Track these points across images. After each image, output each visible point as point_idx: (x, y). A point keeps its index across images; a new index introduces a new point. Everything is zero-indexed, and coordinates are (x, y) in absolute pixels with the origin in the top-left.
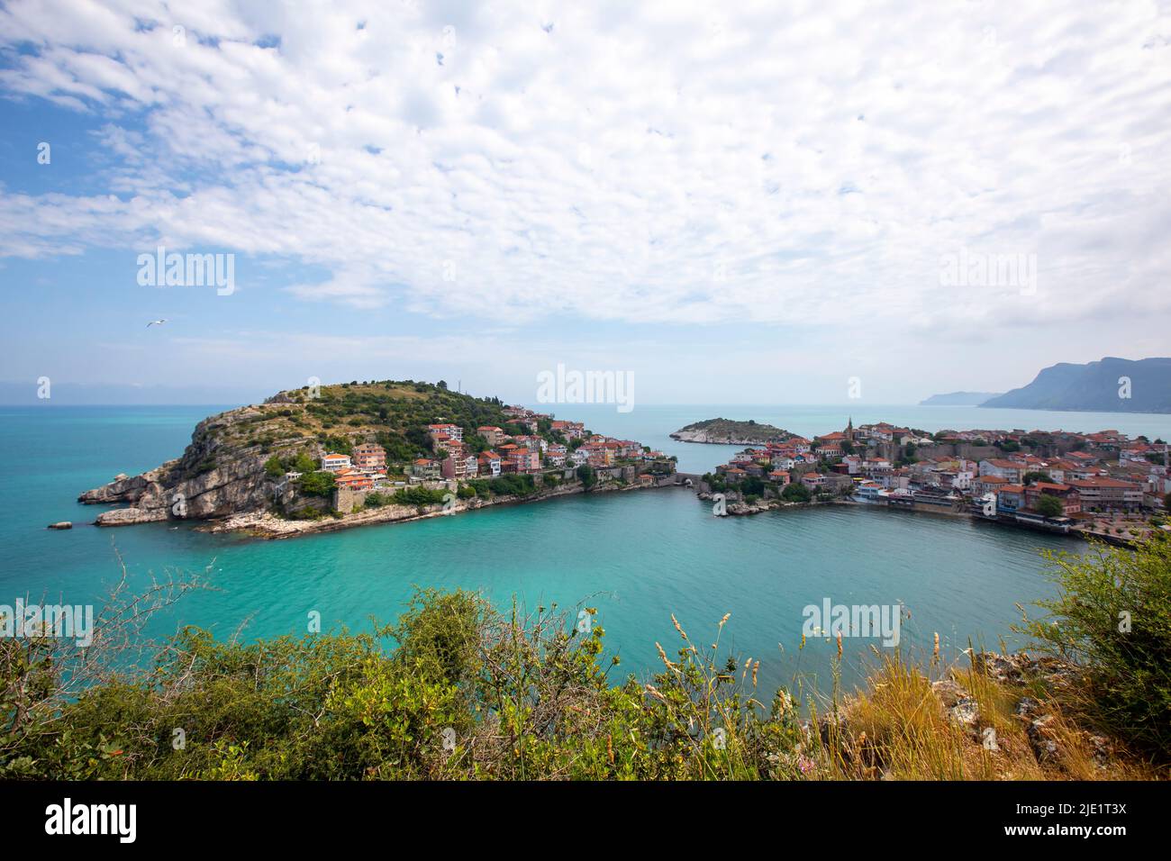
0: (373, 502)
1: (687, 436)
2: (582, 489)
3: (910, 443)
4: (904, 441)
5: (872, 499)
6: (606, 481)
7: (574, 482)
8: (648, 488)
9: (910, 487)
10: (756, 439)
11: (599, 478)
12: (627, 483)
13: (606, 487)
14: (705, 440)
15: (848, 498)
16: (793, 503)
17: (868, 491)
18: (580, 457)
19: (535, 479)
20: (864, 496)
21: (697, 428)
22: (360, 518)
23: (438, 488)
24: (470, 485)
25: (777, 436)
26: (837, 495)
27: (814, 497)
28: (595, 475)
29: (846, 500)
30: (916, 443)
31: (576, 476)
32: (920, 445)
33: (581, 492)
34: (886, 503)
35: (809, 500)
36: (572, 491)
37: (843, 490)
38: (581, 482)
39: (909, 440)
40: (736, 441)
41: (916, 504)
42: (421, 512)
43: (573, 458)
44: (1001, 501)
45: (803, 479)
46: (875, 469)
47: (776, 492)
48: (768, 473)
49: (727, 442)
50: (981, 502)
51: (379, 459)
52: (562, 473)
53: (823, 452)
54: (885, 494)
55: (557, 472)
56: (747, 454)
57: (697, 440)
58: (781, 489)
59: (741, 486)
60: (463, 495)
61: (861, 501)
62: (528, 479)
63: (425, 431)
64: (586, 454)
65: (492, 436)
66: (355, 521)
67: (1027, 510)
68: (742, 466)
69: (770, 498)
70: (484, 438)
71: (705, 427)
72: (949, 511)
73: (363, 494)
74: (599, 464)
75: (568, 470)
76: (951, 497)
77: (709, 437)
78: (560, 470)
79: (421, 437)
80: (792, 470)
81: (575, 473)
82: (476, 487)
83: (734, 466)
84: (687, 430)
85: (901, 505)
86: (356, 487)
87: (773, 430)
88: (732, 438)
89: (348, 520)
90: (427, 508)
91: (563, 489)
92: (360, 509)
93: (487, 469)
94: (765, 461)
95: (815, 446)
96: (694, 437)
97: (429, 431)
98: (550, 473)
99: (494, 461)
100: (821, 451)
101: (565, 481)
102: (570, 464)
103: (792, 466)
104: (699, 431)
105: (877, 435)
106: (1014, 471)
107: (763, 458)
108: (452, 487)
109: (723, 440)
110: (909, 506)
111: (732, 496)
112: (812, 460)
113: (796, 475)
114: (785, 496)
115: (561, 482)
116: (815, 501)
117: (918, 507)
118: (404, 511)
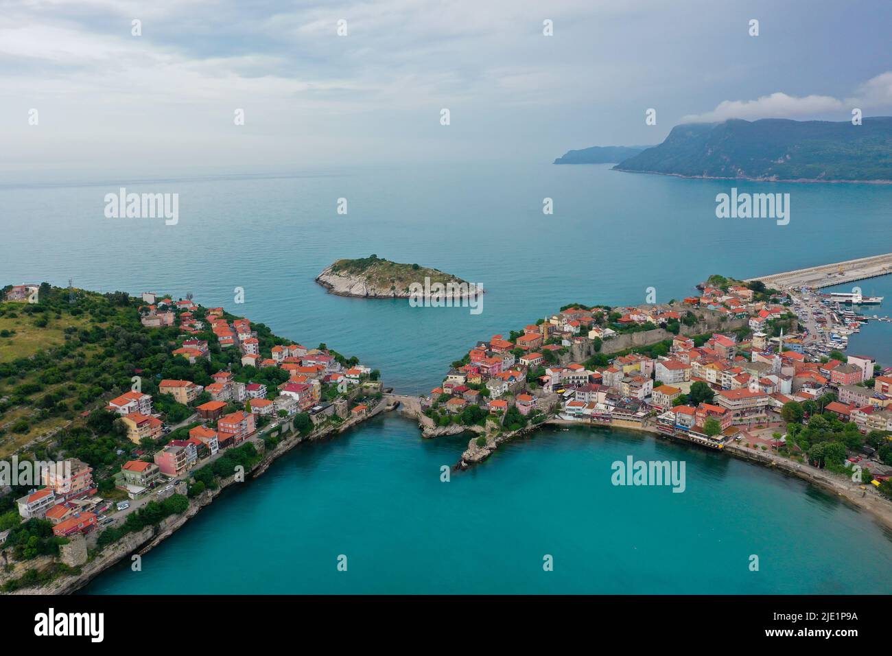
0: (108, 538)
1: (341, 283)
2: (300, 439)
3: (597, 338)
4: (592, 335)
5: (579, 416)
6: (322, 424)
7: (292, 435)
8: (364, 421)
9: (607, 402)
11: (316, 421)
12: (342, 420)
13: (323, 431)
14: (365, 294)
15: (556, 416)
16: (513, 432)
17: (573, 410)
18: (290, 400)
19: (257, 447)
20: (570, 415)
21: (352, 273)
22: (98, 565)
23: (167, 496)
24: (197, 480)
26: (548, 414)
27: (529, 422)
28: (311, 421)
29: (554, 418)
30: (601, 337)
31: (292, 429)
32: (606, 339)
33: (299, 443)
34: (589, 421)
35: (526, 425)
36: (291, 445)
37: (551, 408)
38: (298, 433)
39: (597, 335)
40: (402, 293)
41: (613, 420)
42: (157, 532)
43: (282, 405)
44: (678, 420)
45: (518, 404)
46: (573, 378)
47: (498, 424)
48: (485, 397)
49: (391, 294)
50: (663, 420)
51: (84, 478)
52: (279, 429)
53: (527, 362)
54: (588, 412)
55: (274, 430)
56: (460, 374)
57: (357, 293)
58: (501, 419)
59: (463, 417)
60: (192, 494)
61: (568, 419)
62: (249, 448)
63: (113, 416)
64: (296, 396)
65: (182, 393)
66: (94, 571)
67: (696, 428)
68: (459, 392)
69: (493, 429)
70: (171, 395)
71: (360, 269)
72: (638, 426)
73: (94, 536)
74: (309, 404)
75: (284, 423)
76: (641, 414)
77: (369, 288)
78: (273, 425)
79: (109, 424)
80: (506, 394)
81: (291, 424)
82: (203, 479)
83: (449, 391)
84: (337, 273)
85: (601, 422)
86: (85, 532)
87: (441, 275)
88: (396, 289)
89: (87, 572)
90: (162, 524)
91: (282, 447)
92: (93, 554)
93: (203, 451)
94: (477, 380)
95: (519, 354)
96: (351, 287)
97: (119, 416)
98: (269, 434)
99: (211, 440)
100: (525, 361)
101: (282, 436)
102: (282, 413)
103: (507, 389)
104: (355, 279)
105: (567, 328)
106: (681, 372)
107: (475, 376)
108: (182, 490)
109: (386, 292)
110: (607, 423)
111: (456, 429)
112: (521, 377)
113: (510, 398)
114: (506, 426)
115: (279, 439)
116: (530, 426)
117: (615, 424)
118: (140, 537)
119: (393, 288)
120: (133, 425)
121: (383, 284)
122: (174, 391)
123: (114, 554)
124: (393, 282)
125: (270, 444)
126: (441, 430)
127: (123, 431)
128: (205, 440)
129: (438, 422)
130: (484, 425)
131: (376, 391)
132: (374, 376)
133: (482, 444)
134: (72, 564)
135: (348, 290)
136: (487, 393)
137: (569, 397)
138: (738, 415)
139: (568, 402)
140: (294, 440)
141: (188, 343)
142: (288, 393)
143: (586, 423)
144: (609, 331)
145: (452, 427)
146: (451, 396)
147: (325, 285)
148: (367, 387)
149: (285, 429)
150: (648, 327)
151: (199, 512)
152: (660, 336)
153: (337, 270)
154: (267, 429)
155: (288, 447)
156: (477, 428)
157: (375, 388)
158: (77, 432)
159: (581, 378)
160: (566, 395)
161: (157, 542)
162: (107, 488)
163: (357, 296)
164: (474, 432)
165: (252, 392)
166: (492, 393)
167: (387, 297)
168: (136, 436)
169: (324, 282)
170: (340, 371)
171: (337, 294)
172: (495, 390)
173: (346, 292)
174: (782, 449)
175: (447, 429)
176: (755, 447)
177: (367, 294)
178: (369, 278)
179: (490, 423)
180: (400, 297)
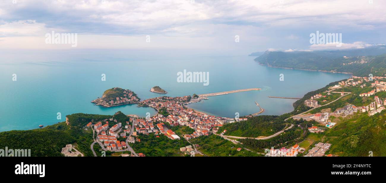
10: (160, 92)
51: (113, 102)
62: (124, 103)
65: (122, 98)
79: (116, 99)
82: (120, 104)
93: (121, 102)
99: (122, 102)
118: (115, 105)
121: (156, 91)
123: (114, 106)
125: (126, 103)
140: (128, 103)
141: (126, 95)
158: (114, 99)
162: (114, 102)
173: (152, 91)
178: (155, 89)
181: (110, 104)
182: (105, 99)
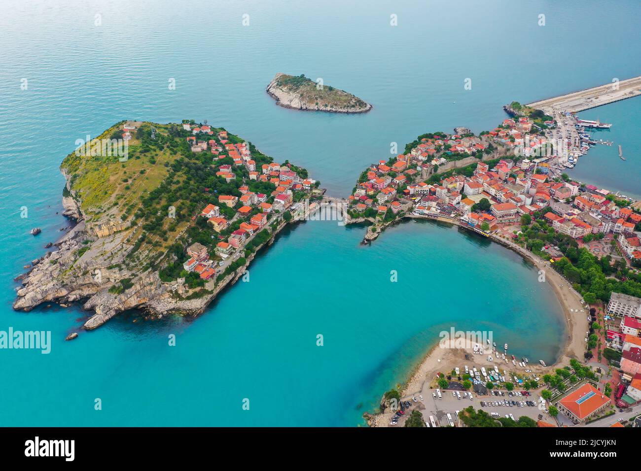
0: (220, 278)
1: (284, 97)
2: (286, 224)
3: (436, 165)
4: (433, 162)
5: (422, 214)
6: (295, 215)
7: (282, 222)
9: (437, 207)
10: (336, 105)
11: (293, 214)
13: (296, 219)
14: (300, 107)
16: (389, 223)
17: (420, 211)
18: (279, 204)
19: (269, 231)
21: (290, 90)
22: (218, 290)
23: (237, 258)
24: (247, 249)
25: (349, 103)
26: (406, 212)
28: (290, 214)
29: (410, 214)
30: (438, 164)
31: (283, 220)
32: (440, 165)
33: (286, 226)
34: (427, 216)
35: (395, 218)
37: (409, 209)
38: (285, 221)
39: (436, 163)
40: (322, 108)
41: (439, 217)
42: (236, 274)
43: (277, 207)
44: (470, 221)
45: (392, 207)
46: (421, 191)
47: (382, 218)
48: (375, 203)
49: (316, 108)
50: (463, 220)
52: (277, 220)
53: (398, 181)
54: (426, 212)
55: (275, 221)
56: (363, 189)
57: (294, 106)
58: (384, 216)
59: (365, 214)
60: (246, 256)
61: (417, 215)
62: (265, 231)
63: (206, 219)
64: (283, 202)
65: (229, 202)
66: (217, 292)
67: (478, 226)
68: (362, 200)
69: (379, 221)
70: (224, 204)
71: (295, 88)
72: (451, 221)
73: (215, 278)
74: (288, 205)
75: (279, 217)
76: (453, 215)
77: (302, 103)
78: (274, 219)
79: (204, 223)
80: (387, 201)
81: (282, 218)
82: (249, 248)
83: (358, 198)
84: (281, 87)
85: (433, 218)
86: (212, 276)
87: (346, 95)
88: (319, 105)
89: (215, 292)
90: (237, 270)
91: (279, 228)
92: (216, 285)
93: (248, 235)
94: (371, 193)
95: (394, 176)
96: (291, 101)
97: (208, 219)
98: (273, 223)
99: (250, 229)
100: (396, 181)
101: (278, 223)
102: (277, 211)
103: (387, 199)
104: (293, 95)
105: (420, 158)
106: (477, 189)
107: (370, 190)
108: (243, 255)
109: (313, 106)
110: (435, 218)
111: (361, 220)
112: (394, 192)
113: (388, 204)
114: (386, 220)
115: (277, 225)
116: (397, 218)
117: (439, 219)
118: (230, 277)
119: (317, 104)
120: (216, 224)
121: (311, 100)
122: (226, 201)
123: (222, 284)
124: (317, 99)
125: (274, 229)
126: (354, 221)
127: (211, 226)
128: (248, 230)
129: (352, 216)
130: (375, 218)
131: (319, 195)
132: (317, 185)
133: (374, 230)
134: (210, 290)
135: (289, 103)
136: (377, 201)
137: (418, 202)
138: (501, 217)
139: (417, 205)
140: (283, 224)
141: (223, 168)
142: (279, 200)
143: (425, 218)
144: (443, 160)
145: (359, 219)
146: (359, 201)
147: (273, 96)
148: (315, 193)
149: (279, 219)
150: (464, 156)
151: (250, 263)
152: (471, 160)
153: (280, 86)
154: (272, 221)
155: (281, 228)
156: (371, 219)
157: (319, 194)
158: (193, 229)
159: (425, 191)
160: (416, 201)
161: (237, 278)
162: (213, 255)
163: (295, 108)
164: (370, 221)
165: (260, 199)
166: (379, 201)
167: (313, 110)
168: (217, 229)
169: (273, 94)
170: (300, 181)
171: (282, 106)
172: (382, 199)
173: (288, 105)
174: (516, 239)
175: (357, 220)
176: (504, 237)
177: (301, 108)
178: (302, 95)
179: (378, 218)
180: (321, 110)
181: (194, 279)
182: (144, 253)
